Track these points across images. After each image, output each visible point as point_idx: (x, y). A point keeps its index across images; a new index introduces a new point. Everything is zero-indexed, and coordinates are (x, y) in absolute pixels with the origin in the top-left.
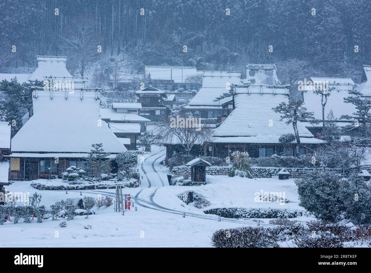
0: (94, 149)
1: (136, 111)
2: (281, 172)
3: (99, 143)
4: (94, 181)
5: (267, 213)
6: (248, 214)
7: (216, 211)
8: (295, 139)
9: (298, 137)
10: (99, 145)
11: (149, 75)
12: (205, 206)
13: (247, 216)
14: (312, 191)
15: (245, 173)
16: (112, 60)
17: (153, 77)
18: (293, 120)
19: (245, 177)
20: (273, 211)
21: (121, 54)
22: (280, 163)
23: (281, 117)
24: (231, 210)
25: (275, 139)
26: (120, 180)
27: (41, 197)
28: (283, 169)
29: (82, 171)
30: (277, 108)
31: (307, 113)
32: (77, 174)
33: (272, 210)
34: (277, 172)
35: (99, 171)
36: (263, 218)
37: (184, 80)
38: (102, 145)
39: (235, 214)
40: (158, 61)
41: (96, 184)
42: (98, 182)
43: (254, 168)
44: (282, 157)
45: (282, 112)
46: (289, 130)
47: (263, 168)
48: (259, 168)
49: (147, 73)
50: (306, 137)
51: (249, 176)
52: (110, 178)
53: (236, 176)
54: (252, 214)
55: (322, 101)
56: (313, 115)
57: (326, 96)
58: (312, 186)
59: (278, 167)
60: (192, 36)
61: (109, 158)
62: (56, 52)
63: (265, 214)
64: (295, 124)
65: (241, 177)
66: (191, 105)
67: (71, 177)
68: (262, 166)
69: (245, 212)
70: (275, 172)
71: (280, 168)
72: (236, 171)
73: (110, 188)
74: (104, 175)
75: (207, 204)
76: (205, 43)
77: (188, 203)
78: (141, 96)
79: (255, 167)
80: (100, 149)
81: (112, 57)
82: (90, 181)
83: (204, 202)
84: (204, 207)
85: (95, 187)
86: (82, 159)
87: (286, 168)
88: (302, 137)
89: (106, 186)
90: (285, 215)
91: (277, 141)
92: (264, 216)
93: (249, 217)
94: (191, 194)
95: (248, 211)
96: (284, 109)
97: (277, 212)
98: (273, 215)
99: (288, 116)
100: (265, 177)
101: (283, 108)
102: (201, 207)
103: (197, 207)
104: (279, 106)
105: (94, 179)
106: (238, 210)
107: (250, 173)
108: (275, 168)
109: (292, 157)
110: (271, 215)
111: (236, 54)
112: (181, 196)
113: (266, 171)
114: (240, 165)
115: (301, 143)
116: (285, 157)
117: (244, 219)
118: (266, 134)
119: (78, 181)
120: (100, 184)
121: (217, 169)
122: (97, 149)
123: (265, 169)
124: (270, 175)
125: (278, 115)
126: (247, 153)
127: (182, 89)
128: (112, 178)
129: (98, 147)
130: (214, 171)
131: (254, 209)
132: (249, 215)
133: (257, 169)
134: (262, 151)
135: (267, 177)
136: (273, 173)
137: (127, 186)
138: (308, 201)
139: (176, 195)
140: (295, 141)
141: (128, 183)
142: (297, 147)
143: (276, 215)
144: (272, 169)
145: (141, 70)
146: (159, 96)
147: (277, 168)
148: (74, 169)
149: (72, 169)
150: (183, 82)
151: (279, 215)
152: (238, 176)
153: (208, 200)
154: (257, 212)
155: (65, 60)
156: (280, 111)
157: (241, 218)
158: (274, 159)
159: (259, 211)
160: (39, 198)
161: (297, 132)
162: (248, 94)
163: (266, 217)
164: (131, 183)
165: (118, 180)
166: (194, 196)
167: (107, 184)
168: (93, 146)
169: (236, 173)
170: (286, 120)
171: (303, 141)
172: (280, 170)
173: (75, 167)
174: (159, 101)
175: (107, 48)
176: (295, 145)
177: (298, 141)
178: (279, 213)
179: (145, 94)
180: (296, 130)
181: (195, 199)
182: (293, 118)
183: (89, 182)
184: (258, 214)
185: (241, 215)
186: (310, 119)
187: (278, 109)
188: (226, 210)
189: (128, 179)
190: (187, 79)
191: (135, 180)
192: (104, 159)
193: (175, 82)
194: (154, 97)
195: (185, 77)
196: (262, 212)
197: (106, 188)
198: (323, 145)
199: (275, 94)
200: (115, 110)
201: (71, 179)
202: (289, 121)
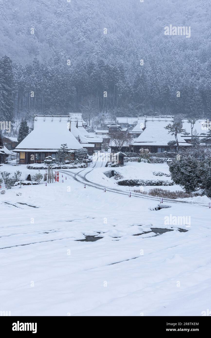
0: (63, 147)
1: (106, 134)
2: (168, 160)
3: (65, 144)
4: (61, 164)
5: (156, 183)
6: (145, 183)
7: (126, 182)
8: (176, 143)
9: (177, 142)
10: (65, 145)
11: (118, 121)
12: (120, 178)
13: (144, 185)
14: (179, 170)
15: (146, 160)
16: (103, 115)
17: (119, 122)
18: (175, 133)
19: (146, 163)
20: (160, 181)
21: (107, 113)
22: (168, 155)
23: (169, 132)
24: (135, 181)
25: (166, 144)
26: (76, 164)
28: (169, 159)
29: (54, 159)
30: (166, 127)
31: (182, 130)
32: (51, 161)
33: (159, 181)
34: (166, 160)
35: (65, 159)
36: (154, 185)
37: (133, 123)
38: (66, 145)
39: (137, 183)
40: (123, 116)
41: (62, 166)
42: (63, 165)
43: (154, 158)
44: (169, 152)
45: (169, 129)
46: (173, 139)
47: (159, 158)
48: (157, 158)
49: (117, 120)
50: (182, 143)
51: (149, 162)
52: (70, 163)
53: (141, 162)
54: (148, 184)
55: (191, 126)
56: (185, 130)
57: (193, 124)
58: (178, 166)
59: (167, 157)
60: (138, 105)
61: (70, 152)
62: (79, 111)
63: (155, 183)
64: (176, 135)
65: (144, 162)
66: (132, 132)
67: (48, 162)
68: (159, 157)
69: (143, 182)
70: (165, 160)
71: (168, 158)
72: (142, 159)
73: (69, 168)
74: (67, 161)
75: (121, 177)
76: (143, 109)
77: (110, 177)
78: (110, 128)
79: (155, 158)
80: (65, 147)
81: (104, 114)
82: (59, 164)
83: (119, 176)
84: (120, 179)
85: (61, 168)
86: (55, 153)
87: (171, 158)
88: (180, 142)
89: (67, 167)
90: (167, 184)
91: (167, 145)
92: (155, 184)
93: (146, 185)
94: (113, 172)
95: (145, 182)
96: (170, 128)
97: (162, 182)
98: (160, 184)
99: (172, 131)
100: (160, 163)
101: (169, 127)
102: (117, 179)
103: (115, 179)
104: (167, 126)
105: (61, 163)
106: (139, 181)
107: (149, 160)
108: (165, 158)
109: (174, 153)
110: (159, 184)
111: (156, 113)
112: (106, 173)
113: (160, 160)
114: (144, 156)
115: (179, 145)
116: (171, 153)
117: (142, 186)
118: (161, 141)
119: (52, 164)
120: (64, 166)
121: (135, 159)
122: (64, 147)
123: (160, 159)
124: (162, 162)
125: (167, 130)
126: (148, 149)
127: (132, 126)
128: (71, 163)
129: (64, 146)
130: (133, 160)
131: (148, 181)
132: (146, 184)
133: (155, 159)
134: (159, 150)
135: (161, 163)
136: (164, 161)
137: (79, 167)
138: (176, 176)
139: (103, 173)
140: (176, 145)
141: (80, 165)
142: (177, 148)
144: (163, 159)
145: (115, 119)
146: (118, 127)
147: (166, 158)
148: (50, 158)
149: (48, 158)
150: (132, 124)
151: (163, 184)
152: (143, 162)
153: (123, 175)
154: (150, 182)
155: (81, 114)
156: (168, 129)
157: (141, 185)
158: (165, 153)
159: (151, 182)
160: (20, 173)
161: (177, 140)
162: (153, 121)
163: (156, 185)
164: (81, 166)
165: (74, 164)
166: (115, 173)
167: (68, 166)
168: (62, 145)
169: (141, 160)
170: (171, 133)
172: (168, 159)
173: (50, 157)
174: (118, 130)
175: (102, 111)
177: (178, 144)
178: (163, 183)
179: (111, 127)
180: (177, 139)
181: (115, 174)
182: (175, 132)
183: (58, 165)
184: (151, 183)
185: (141, 184)
186: (184, 133)
187: (167, 128)
188: (132, 181)
189: (80, 164)
190: (134, 123)
191: (84, 164)
192: (68, 153)
193: (129, 124)
194: (116, 128)
195: (133, 122)
196: (153, 182)
197: (67, 168)
198: (191, 146)
199: (166, 121)
200: (97, 133)
201: (48, 163)
202: (173, 134)
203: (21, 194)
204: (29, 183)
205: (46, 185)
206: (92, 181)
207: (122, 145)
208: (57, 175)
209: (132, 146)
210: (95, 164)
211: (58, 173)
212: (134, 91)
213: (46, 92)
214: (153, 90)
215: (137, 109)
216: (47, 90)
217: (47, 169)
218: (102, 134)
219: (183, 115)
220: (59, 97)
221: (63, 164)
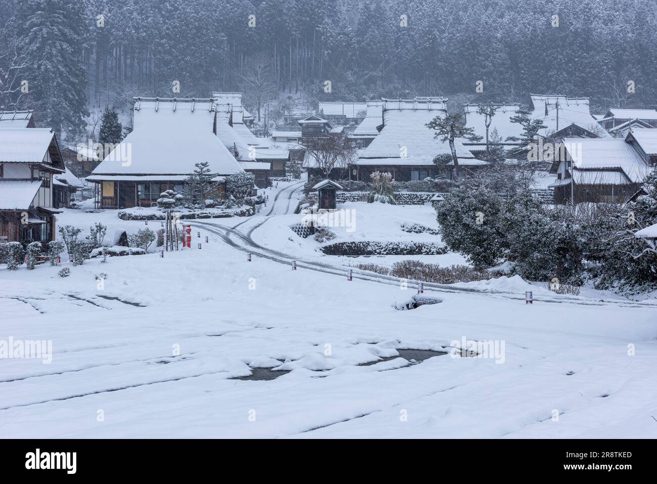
0: (199, 170)
1: (296, 140)
2: (435, 198)
3: (204, 162)
4: (196, 208)
5: (408, 248)
6: (383, 249)
7: (342, 247)
8: (451, 159)
9: (455, 158)
10: (205, 165)
11: (322, 111)
12: (328, 239)
13: (382, 253)
14: (458, 219)
15: (387, 198)
16: (290, 98)
17: (326, 113)
18: (449, 137)
19: (386, 203)
20: (417, 245)
21: (298, 93)
22: (433, 187)
23: (436, 134)
24: (361, 244)
25: (429, 161)
26: (229, 207)
27: (105, 229)
28: (437, 194)
29: (179, 196)
30: (430, 124)
31: (465, 129)
32: (173, 200)
33: (415, 244)
34: (431, 198)
35: (205, 197)
36: (404, 254)
37: (355, 115)
38: (207, 164)
39: (366, 249)
41: (198, 212)
42: (200, 210)
43: (403, 193)
44: (436, 180)
45: (436, 128)
46: (445, 149)
47: (415, 193)
48: (410, 193)
49: (320, 108)
50: (466, 158)
51: (391, 202)
52: (216, 205)
53: (375, 202)
54: (389, 250)
55: (486, 122)
56: (472, 131)
57: (490, 116)
58: (457, 212)
59: (431, 192)
60: (366, 74)
61: (216, 182)
62: (235, 89)
63: (406, 250)
64: (451, 141)
65: (382, 202)
66: (354, 135)
67: (166, 203)
68: (414, 191)
69: (380, 246)
70: (428, 199)
71: (434, 193)
72: (376, 196)
73: (214, 217)
74: (208, 202)
75: (330, 236)
76: (379, 83)
77: (306, 236)
78: (304, 125)
79: (405, 192)
80: (205, 169)
81: (291, 95)
82: (190, 208)
83: (327, 235)
84: (327, 241)
85: (196, 216)
86: (181, 183)
87: (441, 194)
88: (461, 158)
89: (210, 215)
90: (432, 250)
91: (432, 163)
92: (405, 252)
93: (385, 253)
95: (384, 246)
96: (439, 125)
97: (421, 247)
98: (417, 250)
99: (444, 133)
100: (416, 204)
101: (437, 123)
102: (322, 241)
103: (317, 240)
104: (433, 121)
105: (196, 206)
106: (371, 244)
107: (392, 198)
108: (428, 193)
109: (449, 181)
110: (415, 250)
111: (407, 91)
112: (298, 227)
113: (417, 197)
114: (380, 188)
115: (459, 164)
116: (441, 181)
117: (378, 255)
118: (419, 155)
119: (177, 209)
120: (201, 212)
121: (360, 195)
122: (202, 169)
123: (416, 195)
124: (422, 202)
125: (432, 132)
126: (390, 174)
127: (353, 123)
128: (218, 205)
129: (202, 167)
130: (356, 198)
131: (391, 243)
132: (385, 251)
133: (406, 194)
134: (415, 174)
135: (419, 204)
136: (426, 199)
137: (237, 214)
138: (452, 234)
139: (289, 226)
140: (452, 163)
141: (239, 210)
142: (454, 170)
143: (420, 250)
144: (424, 194)
145: (316, 107)
146: (322, 125)
147: (431, 194)
148: (171, 194)
149: (167, 194)
150: (355, 117)
151: (424, 250)
152: (378, 202)
153: (333, 231)
154: (395, 247)
155: (241, 96)
156: (434, 128)
157: (374, 254)
158: (427, 183)
159: (398, 246)
160: (103, 230)
161: (454, 152)
162: (400, 110)
163: (407, 254)
164: (241, 211)
165: (226, 207)
167: (211, 213)
168: (197, 165)
169: (375, 198)
170: (441, 137)
171: (461, 162)
172: (433, 195)
173: (171, 191)
174: (322, 131)
175: (286, 88)
176: (452, 167)
177: (456, 162)
178: (425, 248)
179: (308, 123)
180: (453, 149)
181: (317, 230)
182: (449, 135)
183: (189, 210)
184: (397, 249)
185: (375, 251)
186: (468, 136)
187: (432, 125)
188: (355, 244)
189: (239, 207)
190: (358, 114)
191: (248, 207)
192: (210, 183)
193: (347, 117)
194: (317, 127)
195: (356, 112)
196: (402, 246)
197: (209, 217)
198: (486, 166)
199: (430, 110)
200: (275, 138)
201: (167, 205)
202: (446, 138)
203: (105, 275)
204: (125, 252)
205: (161, 255)
206: (265, 245)
207: (333, 164)
208: (186, 233)
209: (355, 166)
210: (273, 208)
211: (188, 228)
212: (359, 42)
213: (159, 44)
214: (401, 41)
215: (365, 83)
216: (163, 41)
217: (164, 219)
218: (286, 140)
219: (468, 96)
220: (188, 58)
221: (200, 208)
